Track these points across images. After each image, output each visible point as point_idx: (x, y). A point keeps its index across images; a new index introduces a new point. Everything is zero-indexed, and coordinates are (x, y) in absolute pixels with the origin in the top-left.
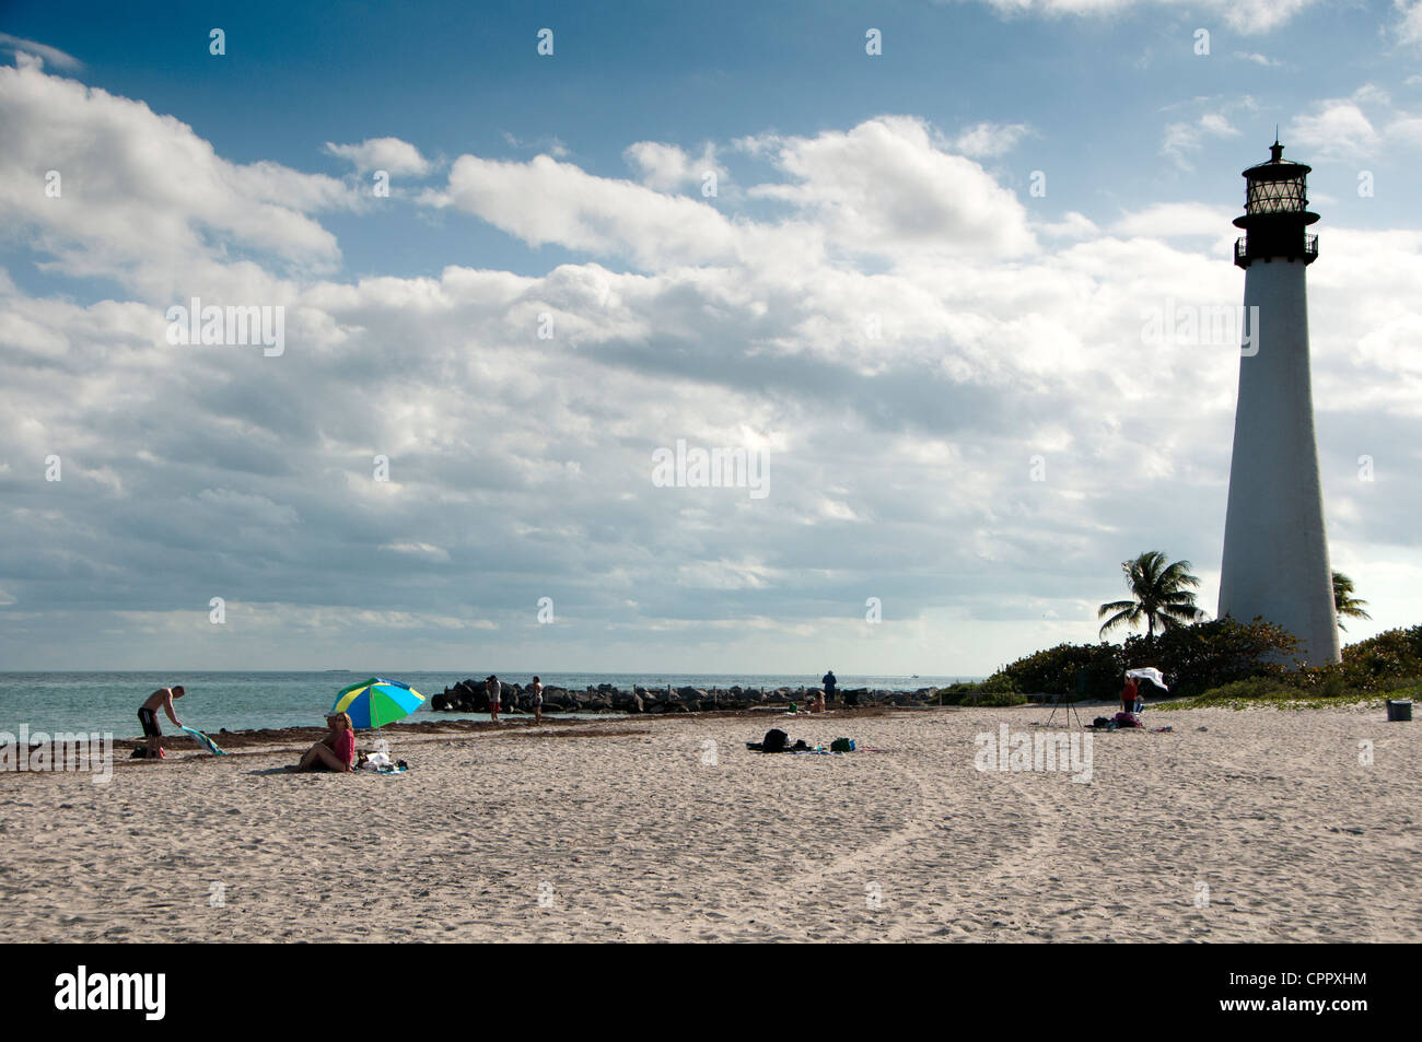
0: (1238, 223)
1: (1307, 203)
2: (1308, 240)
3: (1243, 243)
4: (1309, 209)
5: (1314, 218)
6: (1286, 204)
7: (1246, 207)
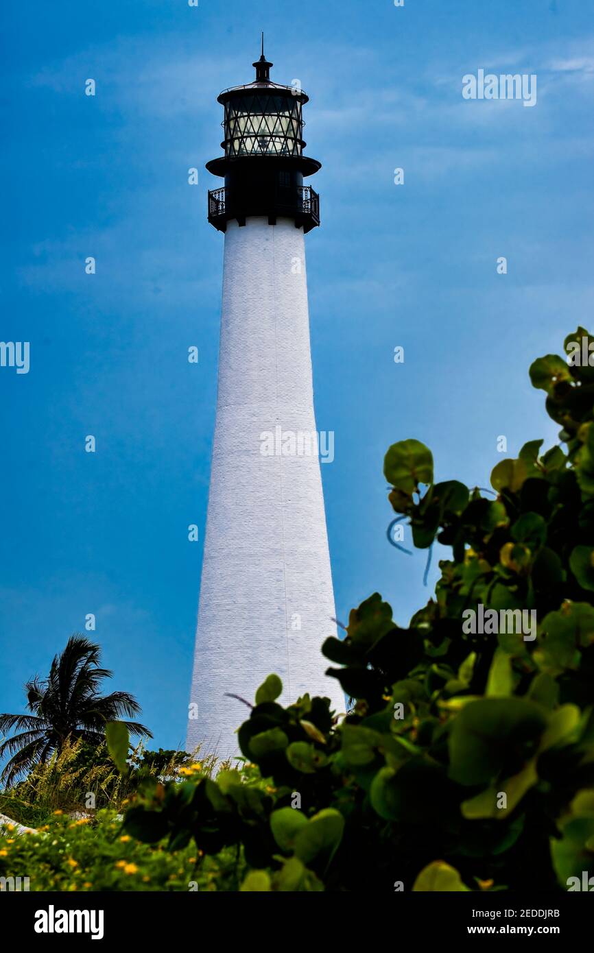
0: (215, 167)
1: (303, 145)
2: (306, 195)
3: (221, 197)
4: (307, 153)
5: (312, 166)
6: (276, 146)
7: (224, 145)
